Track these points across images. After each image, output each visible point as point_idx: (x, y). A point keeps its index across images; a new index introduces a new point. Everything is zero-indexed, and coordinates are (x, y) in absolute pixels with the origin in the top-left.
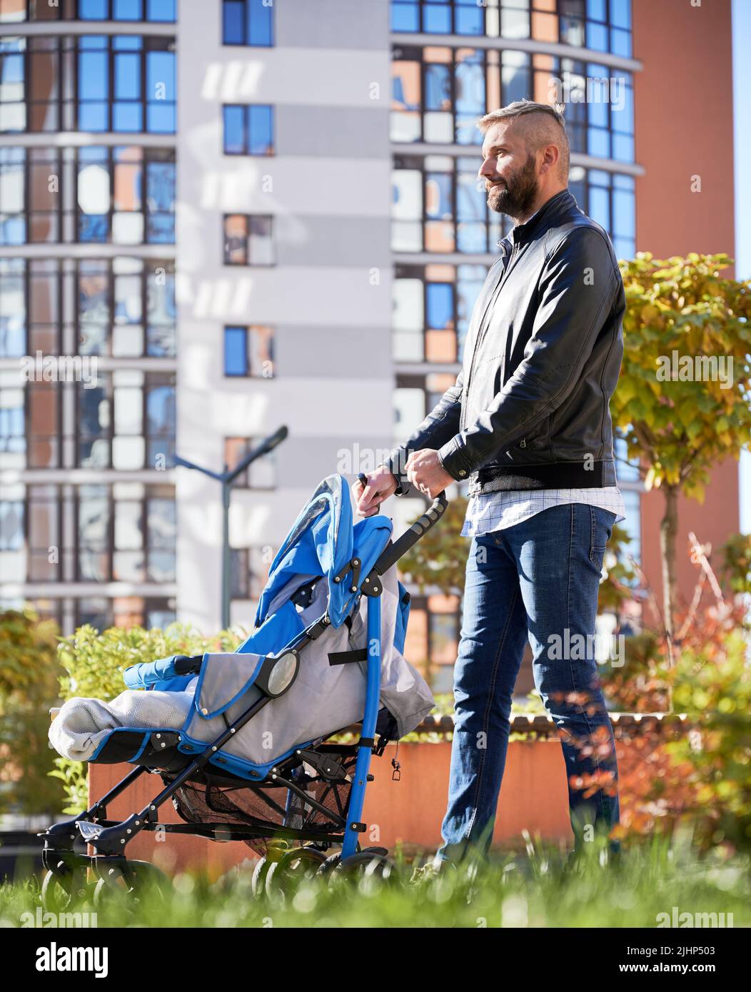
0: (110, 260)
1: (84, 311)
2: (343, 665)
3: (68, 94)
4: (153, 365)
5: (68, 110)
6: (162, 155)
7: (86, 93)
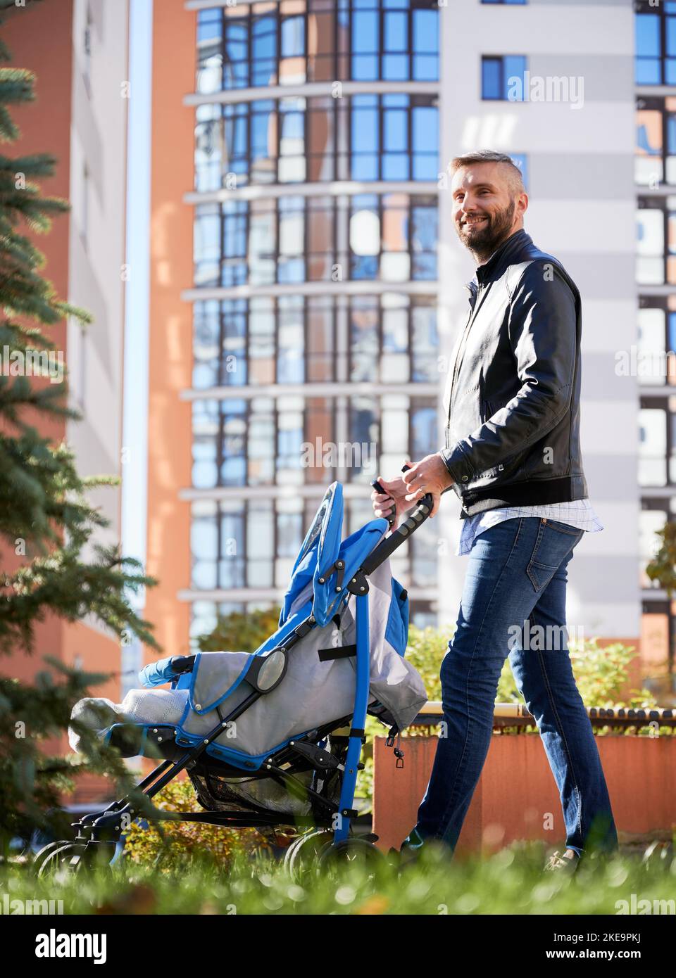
0: (379, 296)
1: (355, 343)
2: (333, 660)
3: (343, 147)
4: (418, 390)
5: (343, 161)
6: (426, 201)
7: (359, 145)
